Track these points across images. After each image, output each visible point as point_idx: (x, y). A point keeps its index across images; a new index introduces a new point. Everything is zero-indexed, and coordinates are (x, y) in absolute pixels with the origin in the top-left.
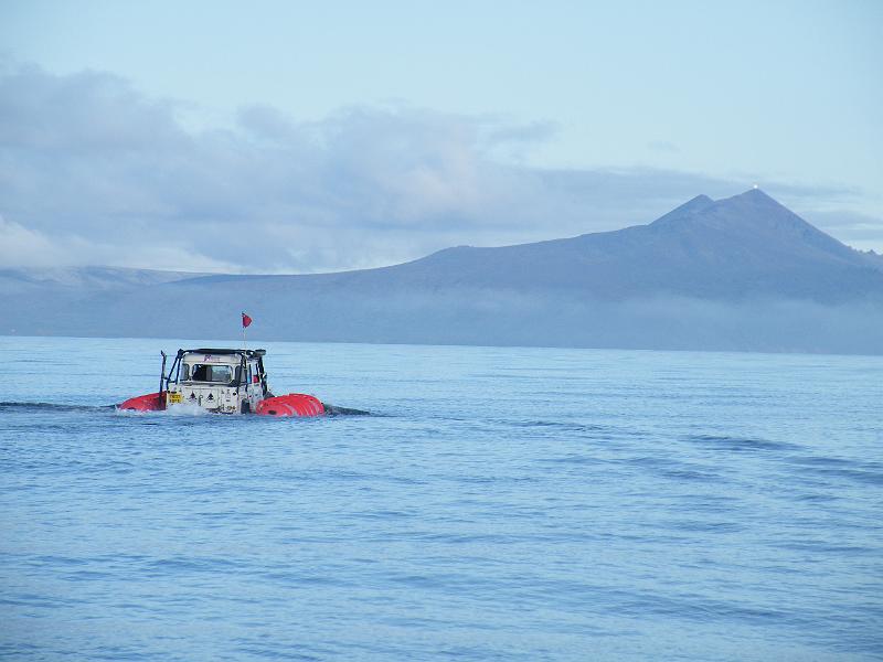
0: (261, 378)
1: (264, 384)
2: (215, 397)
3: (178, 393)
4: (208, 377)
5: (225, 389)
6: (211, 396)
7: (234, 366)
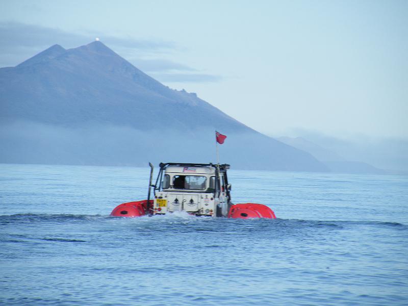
0: (227, 189)
1: (228, 194)
2: (195, 201)
3: (164, 199)
4: (186, 186)
5: (204, 195)
6: (192, 201)
7: (208, 177)
